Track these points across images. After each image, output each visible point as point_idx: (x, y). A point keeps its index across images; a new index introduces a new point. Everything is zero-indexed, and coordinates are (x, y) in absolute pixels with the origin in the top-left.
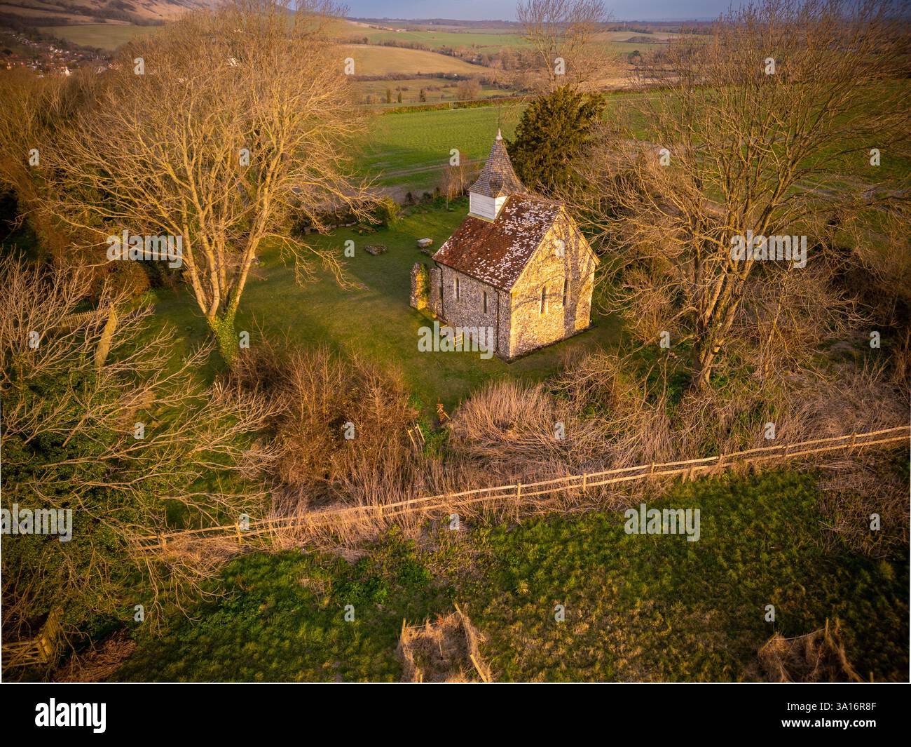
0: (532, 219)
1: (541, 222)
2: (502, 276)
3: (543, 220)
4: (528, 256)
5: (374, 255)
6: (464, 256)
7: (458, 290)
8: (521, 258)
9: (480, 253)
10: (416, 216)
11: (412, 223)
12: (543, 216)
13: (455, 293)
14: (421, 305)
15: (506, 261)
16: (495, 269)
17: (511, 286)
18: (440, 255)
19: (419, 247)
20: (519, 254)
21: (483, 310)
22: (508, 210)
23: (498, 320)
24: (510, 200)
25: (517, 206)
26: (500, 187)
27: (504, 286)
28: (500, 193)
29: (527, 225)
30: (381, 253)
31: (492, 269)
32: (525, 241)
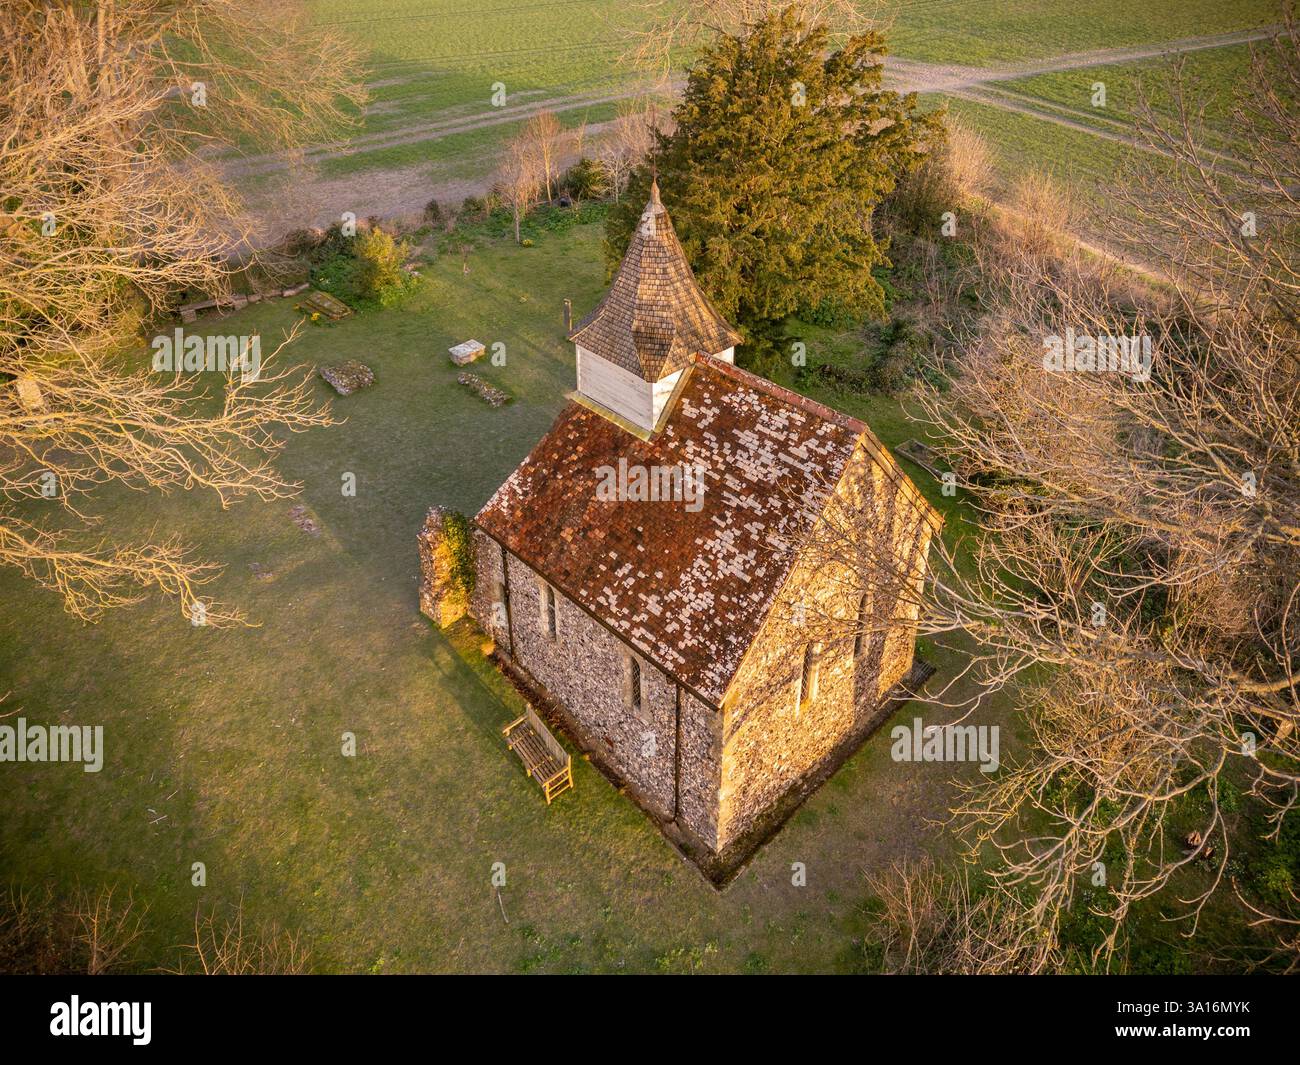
0: (767, 456)
1: (797, 475)
2: (689, 641)
3: (806, 468)
4: (768, 585)
5: (340, 396)
6: (567, 534)
7: (552, 613)
8: (745, 588)
9: (614, 538)
10: (446, 263)
11: (436, 286)
12: (802, 452)
13: (545, 617)
14: (448, 612)
15: (699, 589)
16: (666, 606)
17: (723, 688)
18: (496, 514)
19: (452, 365)
20: (736, 568)
21: (628, 698)
22: (689, 411)
23: (678, 745)
24: (694, 378)
25: (717, 403)
26: (662, 349)
27: (696, 680)
28: (667, 365)
29: (753, 472)
30: (359, 388)
31: (653, 605)
32: (754, 528)
